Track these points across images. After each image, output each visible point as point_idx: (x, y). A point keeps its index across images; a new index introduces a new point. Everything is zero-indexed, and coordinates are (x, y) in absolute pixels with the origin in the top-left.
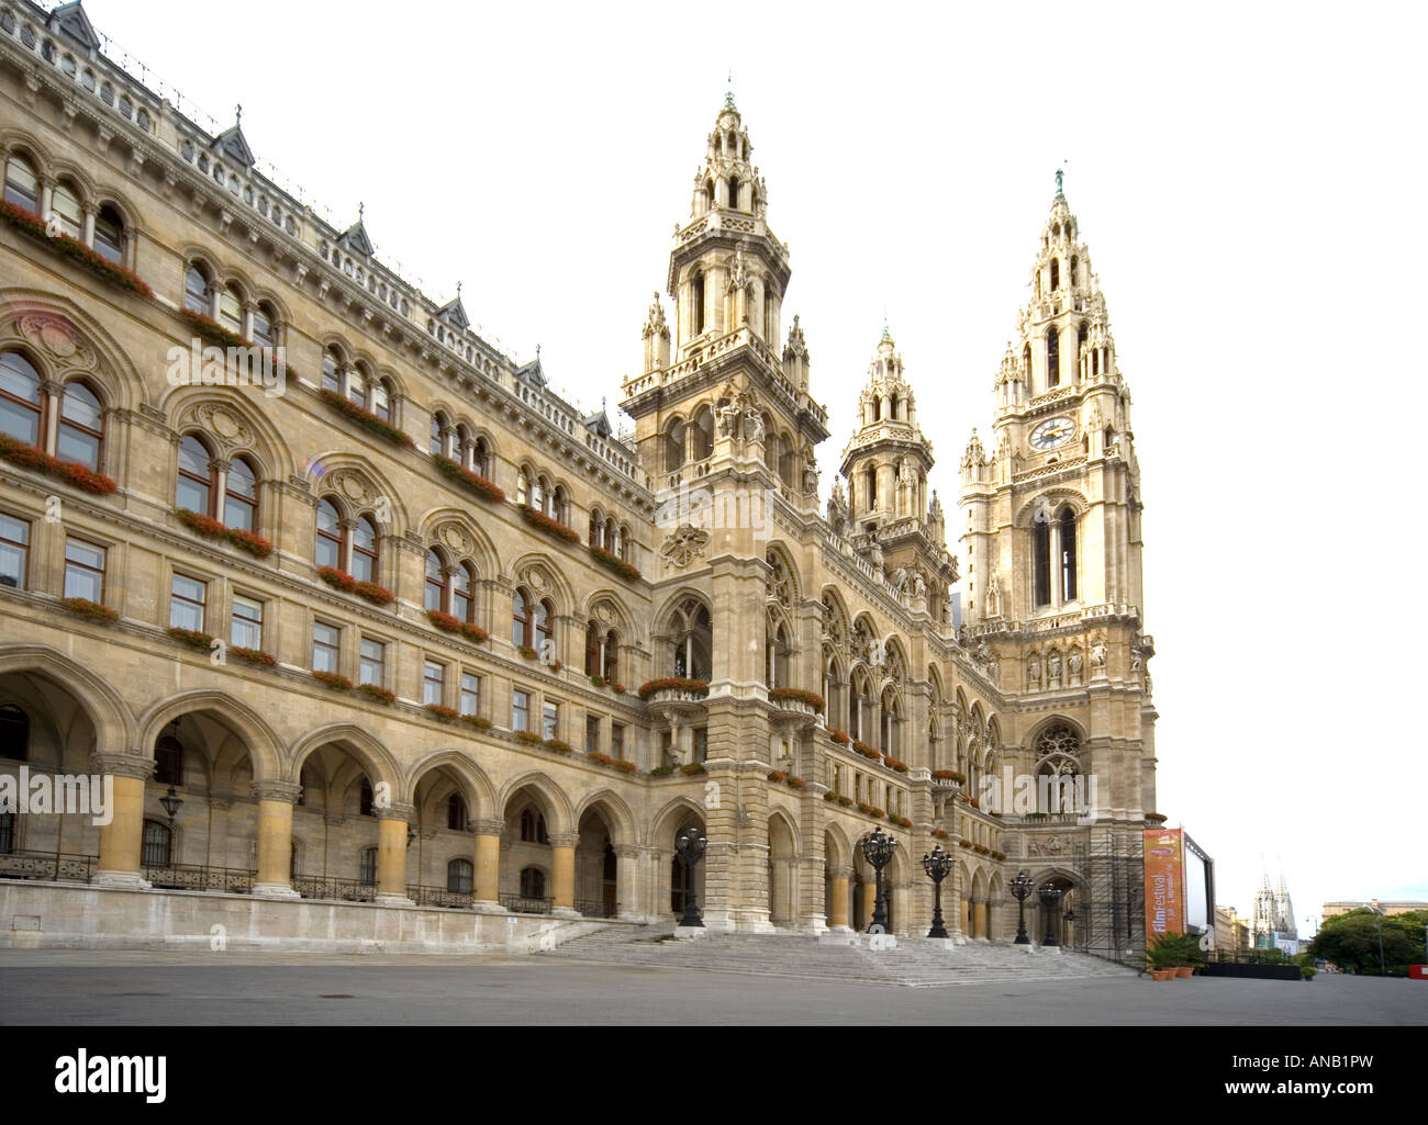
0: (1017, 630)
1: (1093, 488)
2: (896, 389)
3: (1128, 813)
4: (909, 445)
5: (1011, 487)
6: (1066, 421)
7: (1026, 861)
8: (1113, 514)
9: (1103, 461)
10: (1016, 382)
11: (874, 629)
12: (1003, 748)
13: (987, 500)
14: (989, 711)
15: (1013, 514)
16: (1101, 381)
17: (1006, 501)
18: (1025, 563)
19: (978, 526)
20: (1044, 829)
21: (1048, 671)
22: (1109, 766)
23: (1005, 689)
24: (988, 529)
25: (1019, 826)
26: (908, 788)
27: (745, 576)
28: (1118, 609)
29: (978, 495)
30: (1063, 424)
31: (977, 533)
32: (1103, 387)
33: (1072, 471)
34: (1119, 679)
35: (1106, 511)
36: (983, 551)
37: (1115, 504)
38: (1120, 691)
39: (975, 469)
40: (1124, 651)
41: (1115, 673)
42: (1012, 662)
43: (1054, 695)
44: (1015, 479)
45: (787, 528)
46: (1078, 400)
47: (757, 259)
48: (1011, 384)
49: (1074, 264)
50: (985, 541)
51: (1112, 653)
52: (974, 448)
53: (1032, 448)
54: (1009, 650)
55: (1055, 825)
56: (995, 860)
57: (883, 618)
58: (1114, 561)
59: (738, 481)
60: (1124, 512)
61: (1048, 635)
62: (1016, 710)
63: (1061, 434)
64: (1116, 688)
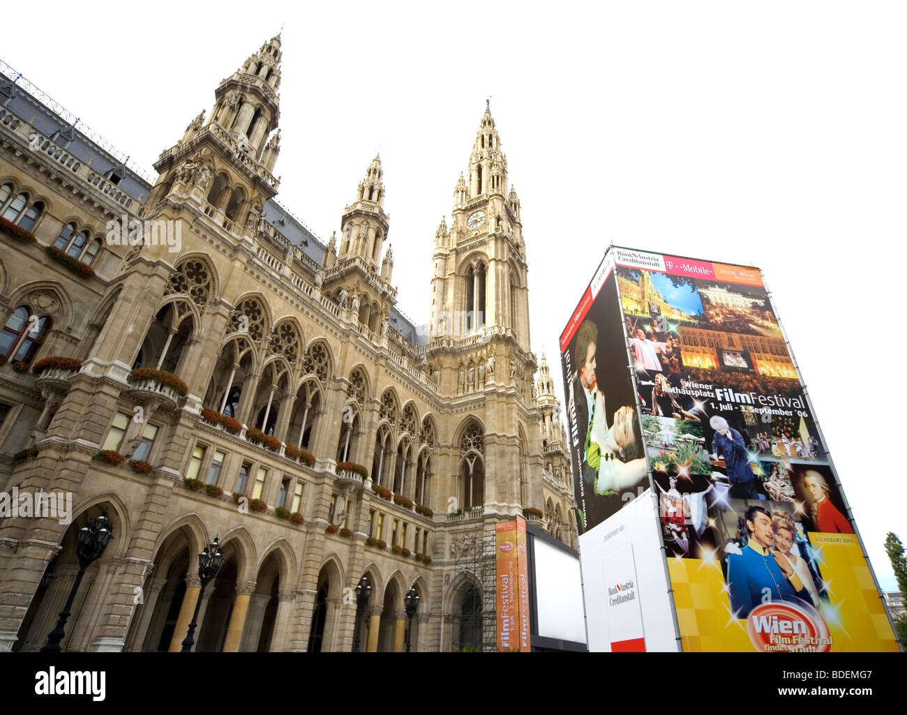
0: (451, 346)
1: (490, 250)
2: (373, 183)
3: (509, 507)
4: (371, 214)
5: (455, 250)
6: (482, 213)
7: (449, 564)
8: (500, 267)
9: (494, 235)
10: (462, 191)
11: (300, 332)
12: (439, 445)
13: (445, 257)
14: (424, 411)
15: (456, 267)
16: (495, 192)
17: (453, 258)
18: (462, 299)
19: (440, 274)
20: (461, 527)
21: (468, 379)
22: (496, 461)
23: (444, 393)
24: (445, 276)
25: (445, 525)
26: (313, 480)
27: (150, 274)
28: (500, 331)
29: (441, 254)
30: (481, 214)
31: (438, 278)
32: (496, 195)
33: (482, 241)
34: (502, 384)
35: (496, 265)
36: (441, 290)
37: (501, 260)
38: (503, 394)
39: (441, 238)
40: (506, 362)
41: (500, 379)
42: (449, 371)
43: (470, 398)
44: (458, 245)
45: (218, 247)
46: (487, 201)
47: (253, 96)
48: (460, 192)
49: (491, 137)
50: (442, 283)
51: (498, 363)
52: (443, 226)
53: (468, 228)
54: (447, 361)
55: (466, 523)
56: (421, 564)
57: (313, 324)
58: (500, 297)
59: (174, 208)
60: (506, 265)
61: (469, 350)
62: (450, 411)
63: (480, 220)
64: (500, 391)
